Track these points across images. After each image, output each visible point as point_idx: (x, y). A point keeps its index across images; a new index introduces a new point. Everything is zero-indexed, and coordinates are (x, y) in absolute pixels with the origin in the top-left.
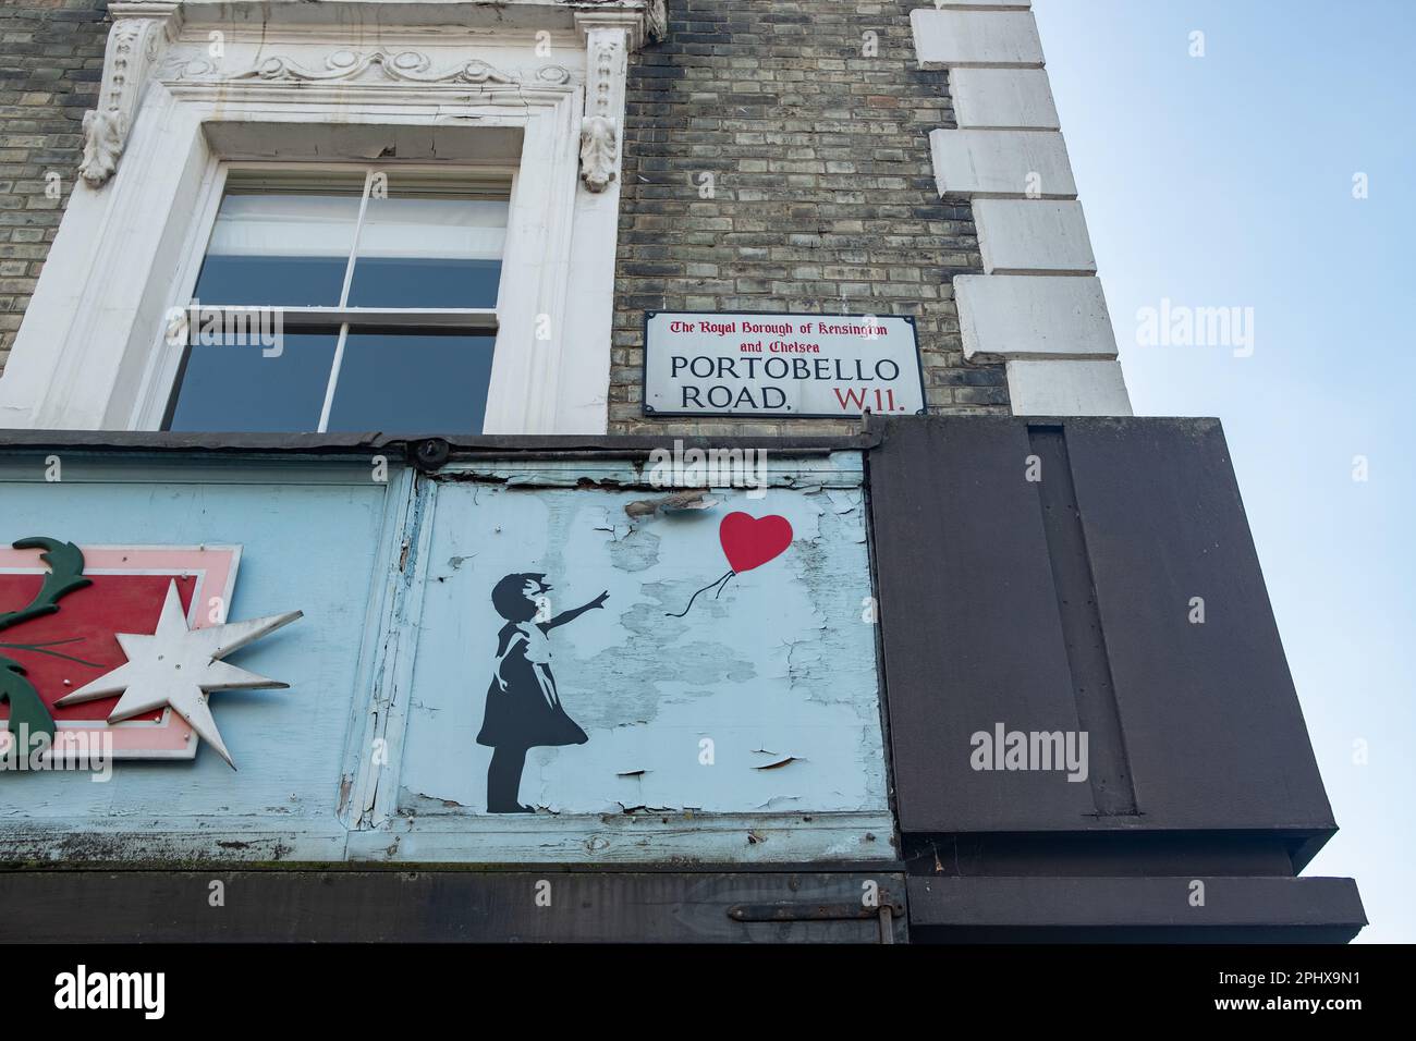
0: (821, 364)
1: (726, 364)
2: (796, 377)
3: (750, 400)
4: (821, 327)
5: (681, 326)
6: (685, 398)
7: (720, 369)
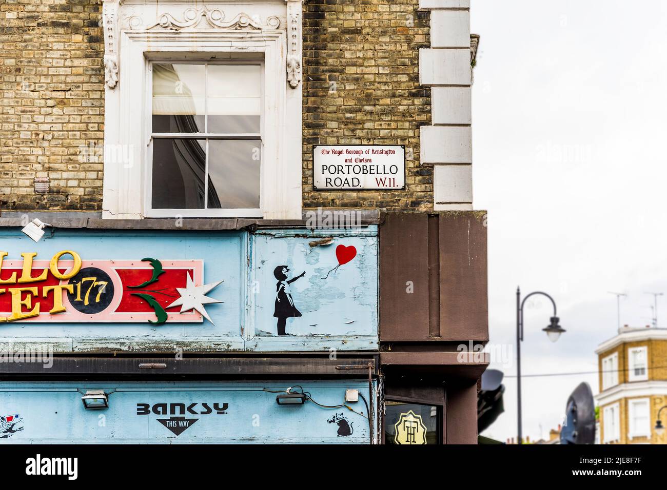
0: (372, 168)
1: (340, 168)
2: (363, 173)
3: (348, 183)
4: (373, 151)
5: (325, 151)
6: (327, 183)
7: (338, 170)
